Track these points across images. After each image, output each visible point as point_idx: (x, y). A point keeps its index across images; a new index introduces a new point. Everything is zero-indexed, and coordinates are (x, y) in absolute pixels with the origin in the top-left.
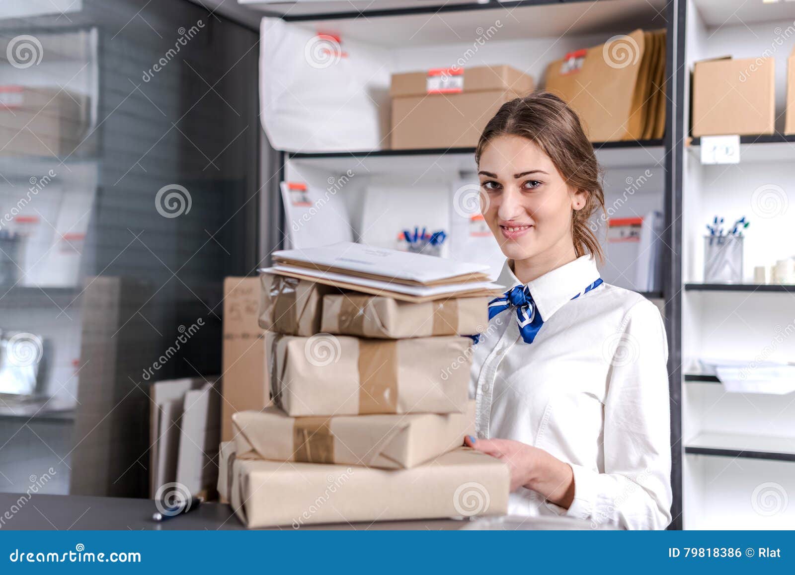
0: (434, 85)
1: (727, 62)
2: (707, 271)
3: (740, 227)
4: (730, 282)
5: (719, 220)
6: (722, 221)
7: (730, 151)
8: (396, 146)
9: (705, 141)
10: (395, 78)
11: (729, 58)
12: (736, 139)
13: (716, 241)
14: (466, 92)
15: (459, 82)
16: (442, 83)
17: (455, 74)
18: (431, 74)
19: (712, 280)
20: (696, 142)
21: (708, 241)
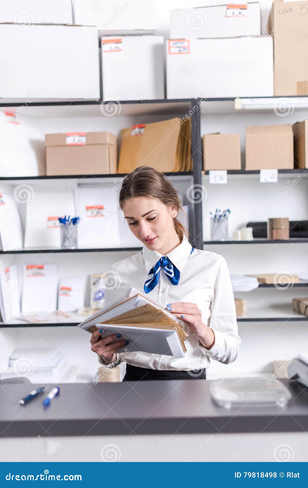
0: (70, 140)
1: (218, 135)
2: (212, 235)
3: (227, 213)
4: (223, 240)
5: (218, 211)
6: (220, 211)
7: (223, 177)
8: (49, 174)
9: (211, 172)
10: (47, 136)
11: (218, 133)
12: (226, 172)
13: (217, 220)
14: (88, 145)
15: (83, 140)
16: (74, 140)
17: (81, 135)
18: (68, 135)
19: (215, 239)
20: (207, 173)
21: (213, 221)
